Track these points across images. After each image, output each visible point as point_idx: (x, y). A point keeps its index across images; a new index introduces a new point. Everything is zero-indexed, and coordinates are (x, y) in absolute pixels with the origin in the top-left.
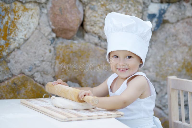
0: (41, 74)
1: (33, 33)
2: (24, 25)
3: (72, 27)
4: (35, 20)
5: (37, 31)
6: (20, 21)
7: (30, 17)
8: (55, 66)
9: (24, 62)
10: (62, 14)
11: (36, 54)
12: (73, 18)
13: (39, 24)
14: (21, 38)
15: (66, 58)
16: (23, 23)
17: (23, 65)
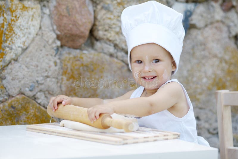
0: (45, 94)
1: (33, 40)
2: (23, 29)
3: (82, 32)
4: (36, 23)
5: (38, 37)
6: (18, 23)
7: (31, 18)
8: (61, 83)
9: (24, 78)
10: (69, 15)
11: (39, 68)
12: (84, 21)
13: (40, 28)
14: (19, 47)
15: (76, 72)
16: (21, 27)
17: (22, 82)
